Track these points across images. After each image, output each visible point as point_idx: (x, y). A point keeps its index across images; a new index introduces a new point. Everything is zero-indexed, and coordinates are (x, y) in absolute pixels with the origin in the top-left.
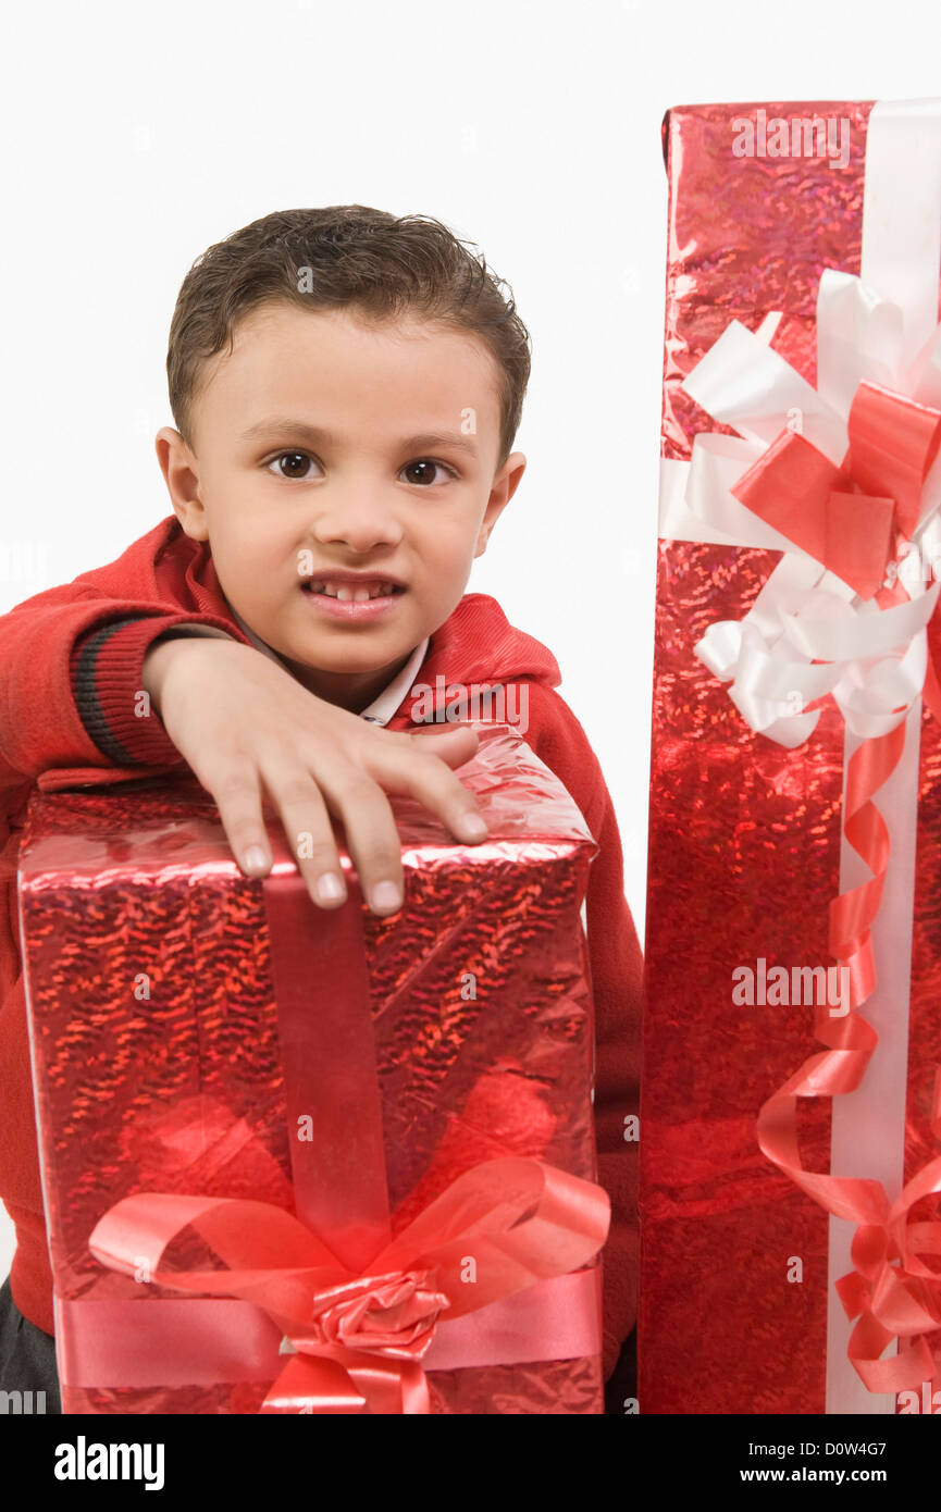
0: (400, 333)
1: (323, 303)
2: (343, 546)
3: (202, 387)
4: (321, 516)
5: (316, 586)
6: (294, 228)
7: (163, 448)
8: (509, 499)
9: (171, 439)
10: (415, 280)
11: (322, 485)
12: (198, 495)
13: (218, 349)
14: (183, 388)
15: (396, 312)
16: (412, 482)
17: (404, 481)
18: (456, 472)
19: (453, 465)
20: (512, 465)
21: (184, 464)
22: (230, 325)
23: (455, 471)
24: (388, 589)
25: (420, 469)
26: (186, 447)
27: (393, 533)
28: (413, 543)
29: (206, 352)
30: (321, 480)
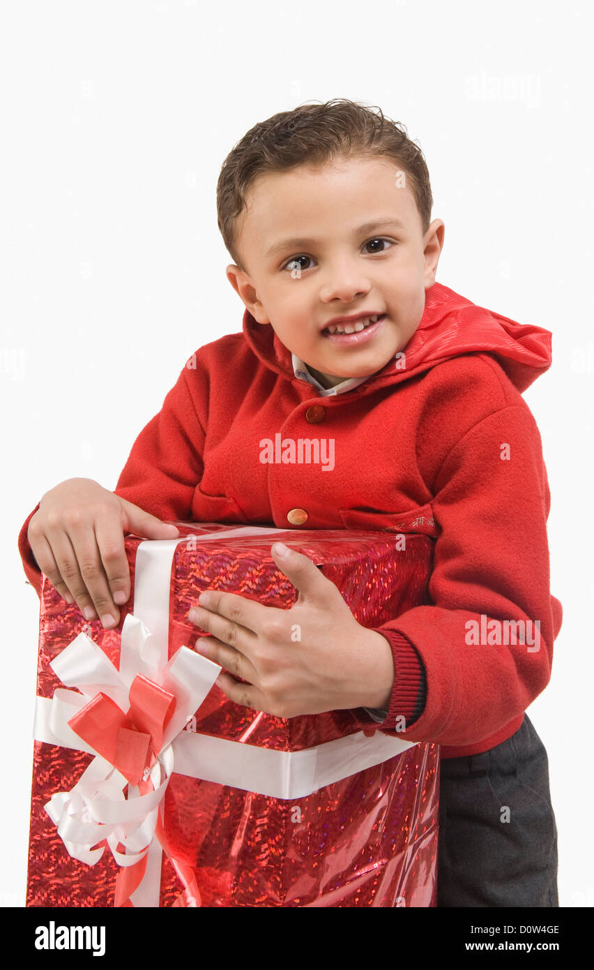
0: (338, 170)
1: (289, 166)
2: (338, 302)
3: (238, 235)
4: (321, 288)
5: (332, 329)
6: (268, 129)
7: (232, 278)
8: (441, 248)
9: (233, 271)
10: (338, 138)
11: (317, 270)
12: (258, 298)
13: (240, 210)
14: (230, 239)
15: (331, 158)
16: (370, 252)
17: (365, 253)
18: (395, 241)
19: (391, 237)
20: (433, 228)
21: (245, 283)
22: (242, 194)
23: (393, 240)
24: (374, 319)
25: (375, 244)
26: (243, 272)
27: (364, 285)
28: (380, 288)
29: (235, 214)
30: (316, 268)
